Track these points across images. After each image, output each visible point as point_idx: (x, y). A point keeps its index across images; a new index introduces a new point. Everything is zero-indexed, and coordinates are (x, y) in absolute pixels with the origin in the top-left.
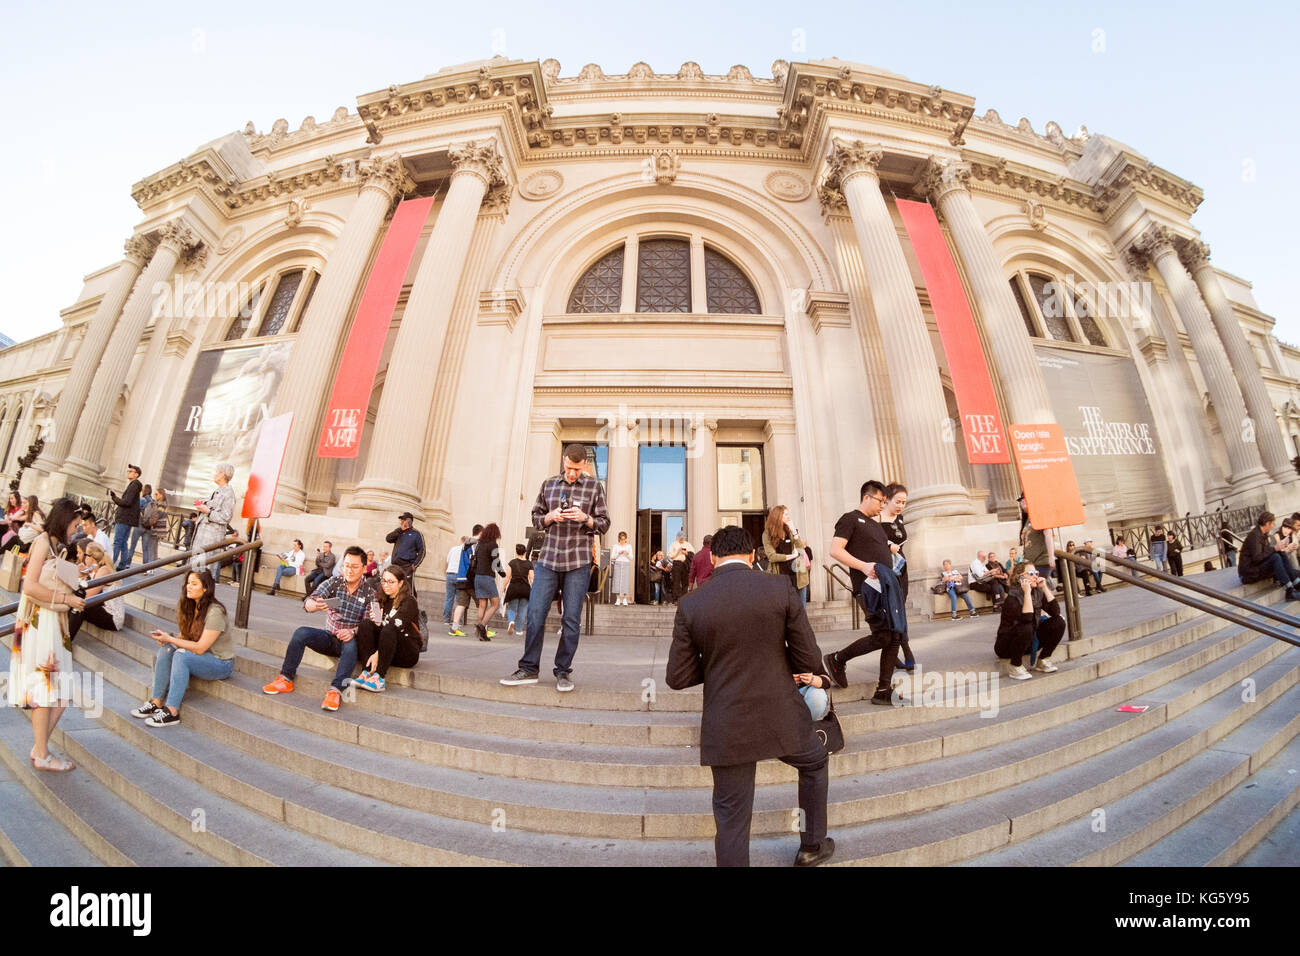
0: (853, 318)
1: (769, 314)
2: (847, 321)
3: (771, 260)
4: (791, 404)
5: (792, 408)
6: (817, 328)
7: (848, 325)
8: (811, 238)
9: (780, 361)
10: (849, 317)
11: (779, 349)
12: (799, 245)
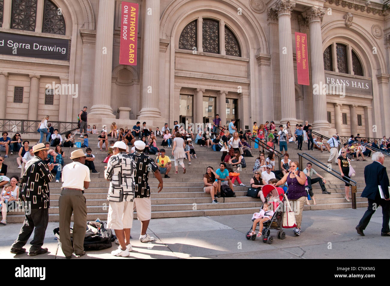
0: (271, 63)
1: (244, 57)
2: (269, 64)
3: (248, 37)
4: (249, 88)
5: (249, 90)
6: (260, 65)
7: (269, 65)
8: (262, 31)
9: (247, 74)
10: (270, 63)
11: (247, 70)
12: (258, 33)
